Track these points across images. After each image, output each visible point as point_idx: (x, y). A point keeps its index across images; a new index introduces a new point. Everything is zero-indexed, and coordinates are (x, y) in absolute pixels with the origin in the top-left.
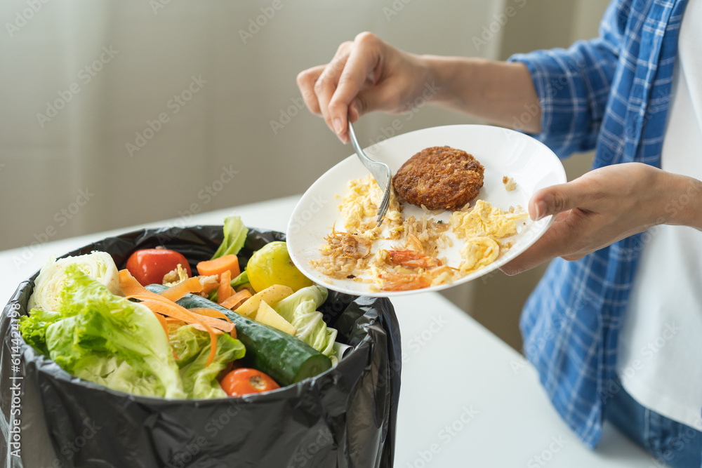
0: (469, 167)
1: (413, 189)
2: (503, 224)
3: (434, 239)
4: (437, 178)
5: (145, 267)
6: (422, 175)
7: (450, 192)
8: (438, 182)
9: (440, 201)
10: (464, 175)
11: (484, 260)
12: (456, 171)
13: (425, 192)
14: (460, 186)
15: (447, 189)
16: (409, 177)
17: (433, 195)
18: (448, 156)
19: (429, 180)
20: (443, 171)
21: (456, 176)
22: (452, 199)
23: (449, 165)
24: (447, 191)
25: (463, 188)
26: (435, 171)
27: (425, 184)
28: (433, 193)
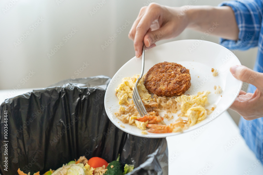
0: (183, 72)
1: (159, 88)
6: (160, 80)
7: (179, 87)
8: (170, 82)
9: (175, 92)
10: (182, 77)
11: (200, 119)
12: (177, 75)
13: (165, 89)
14: (182, 83)
15: (177, 86)
16: (154, 82)
17: (170, 90)
18: (169, 68)
19: (165, 82)
20: (170, 76)
21: (179, 78)
22: (181, 90)
23: (173, 72)
24: (177, 87)
25: (184, 83)
26: (166, 77)
27: (164, 85)
28: (170, 89)
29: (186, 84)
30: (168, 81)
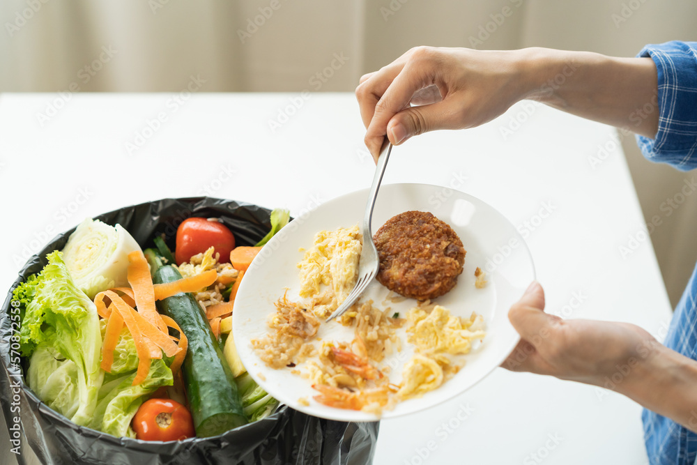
0: (449, 252)
2: (457, 343)
3: (383, 338)
4: (413, 261)
5: (186, 237)
6: (396, 254)
7: (424, 285)
8: (413, 267)
10: (442, 264)
11: (424, 387)
12: (434, 257)
13: (398, 279)
14: (436, 278)
15: (421, 281)
16: (384, 253)
17: (405, 284)
18: (428, 232)
19: (403, 263)
20: (420, 254)
21: (433, 265)
22: (426, 293)
23: (428, 246)
24: (421, 283)
25: (439, 280)
26: (412, 252)
27: (399, 267)
28: (406, 282)
29: (443, 283)
30: (412, 262)
